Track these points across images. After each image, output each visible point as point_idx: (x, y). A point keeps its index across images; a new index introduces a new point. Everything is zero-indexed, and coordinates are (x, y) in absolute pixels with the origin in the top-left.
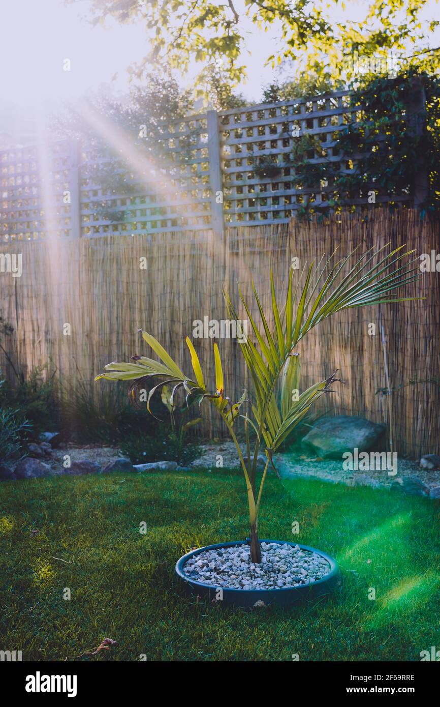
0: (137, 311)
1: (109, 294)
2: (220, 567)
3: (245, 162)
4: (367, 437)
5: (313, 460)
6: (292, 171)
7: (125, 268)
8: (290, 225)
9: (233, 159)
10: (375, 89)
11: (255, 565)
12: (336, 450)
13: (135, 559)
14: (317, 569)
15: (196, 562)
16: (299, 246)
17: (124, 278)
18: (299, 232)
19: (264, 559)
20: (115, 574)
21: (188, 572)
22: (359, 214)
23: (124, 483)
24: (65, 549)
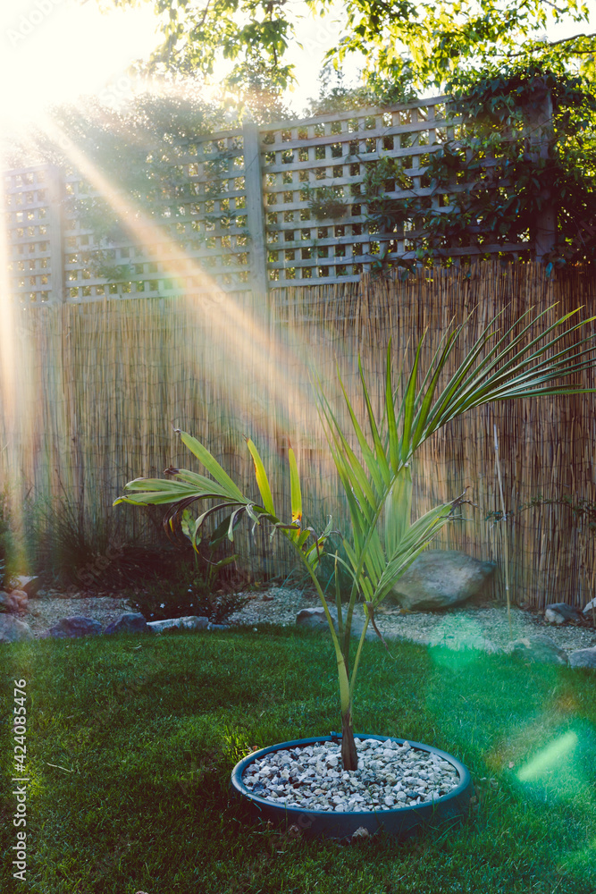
0: (144, 405)
1: (105, 382)
2: (298, 777)
3: (297, 197)
4: (470, 579)
5: (395, 612)
6: (364, 209)
7: (127, 345)
8: (360, 284)
9: (281, 192)
10: (482, 93)
11: (349, 773)
12: (428, 598)
13: (168, 765)
14: (439, 777)
15: (260, 768)
16: (372, 313)
17: (126, 359)
18: (373, 293)
19: (361, 765)
20: (141, 788)
21: (251, 784)
22: (458, 269)
23: (140, 650)
24: (64, 751)
